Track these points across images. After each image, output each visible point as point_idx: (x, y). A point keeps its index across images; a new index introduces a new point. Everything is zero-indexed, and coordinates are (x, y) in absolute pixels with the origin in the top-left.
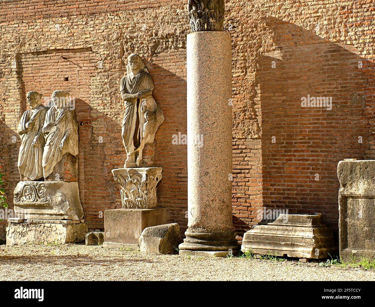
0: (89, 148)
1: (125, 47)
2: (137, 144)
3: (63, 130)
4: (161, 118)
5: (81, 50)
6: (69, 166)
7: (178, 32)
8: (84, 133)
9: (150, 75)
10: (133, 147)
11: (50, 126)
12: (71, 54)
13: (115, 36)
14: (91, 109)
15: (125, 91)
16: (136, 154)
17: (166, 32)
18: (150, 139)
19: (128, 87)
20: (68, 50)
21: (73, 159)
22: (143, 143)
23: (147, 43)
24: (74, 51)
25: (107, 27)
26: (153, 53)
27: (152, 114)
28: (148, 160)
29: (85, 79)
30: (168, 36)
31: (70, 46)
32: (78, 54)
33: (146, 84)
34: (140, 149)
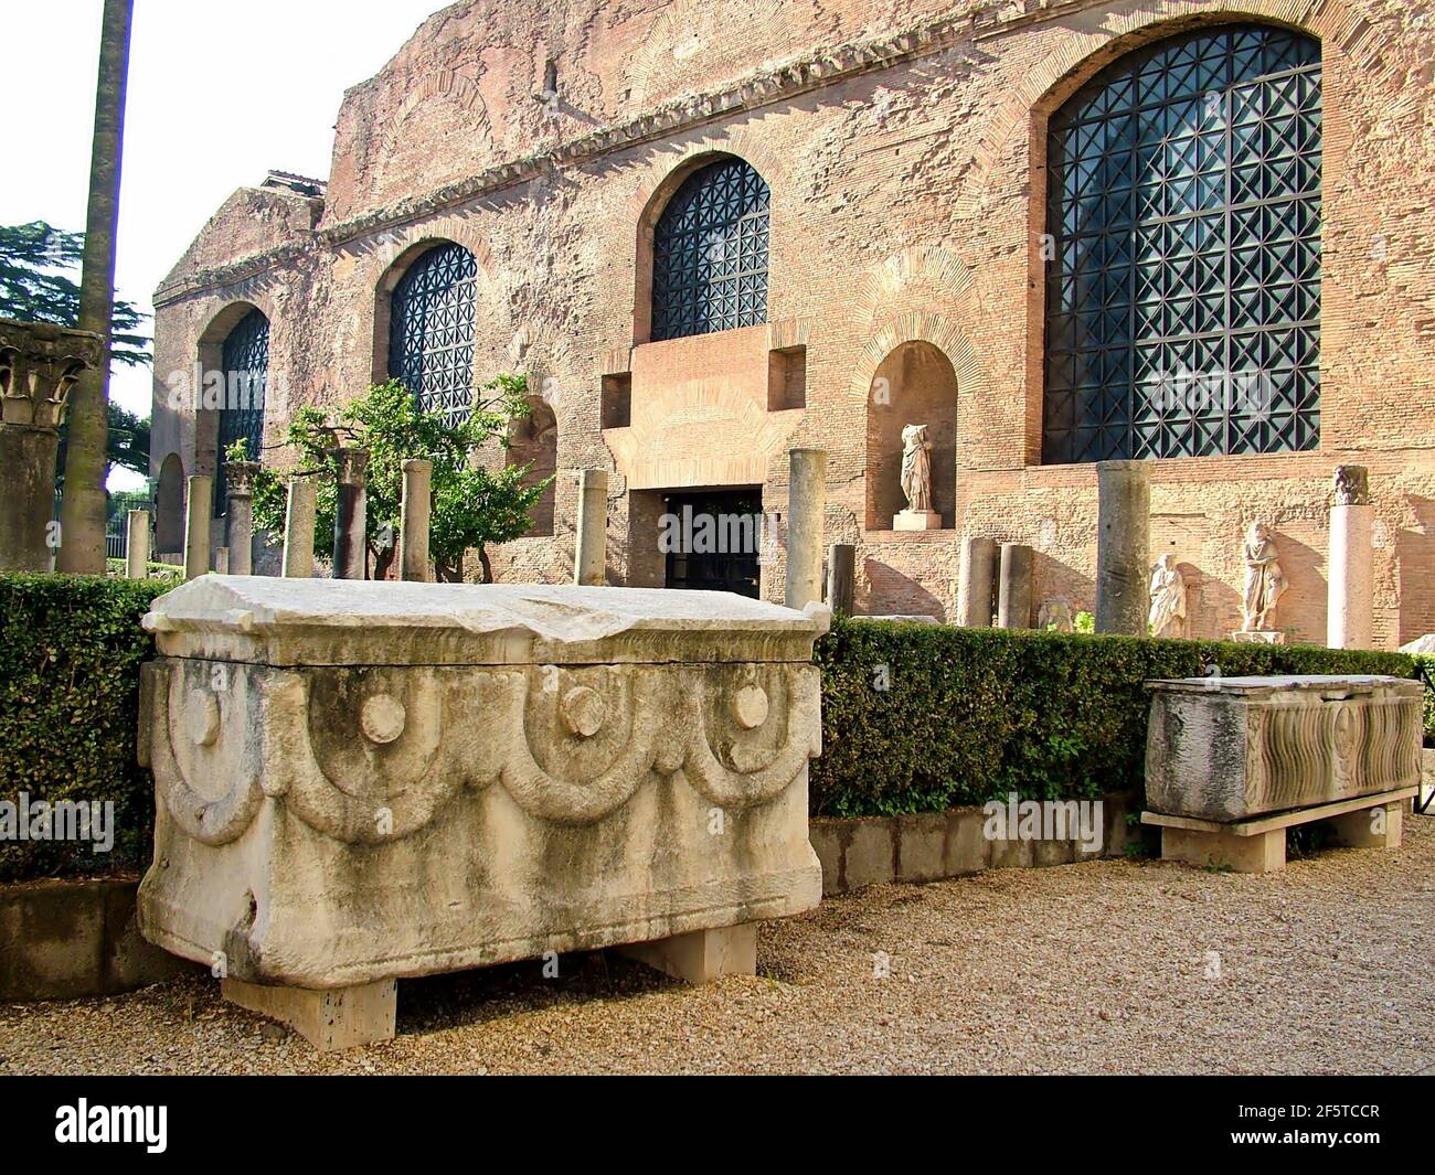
0: (1196, 611)
1: (1245, 515)
2: (1260, 609)
3: (1173, 593)
4: (1286, 585)
5: (1193, 515)
6: (1178, 628)
7: (1307, 504)
8: (1192, 596)
9: (1273, 542)
10: (1254, 613)
11: (1160, 588)
12: (1179, 519)
13: (1233, 504)
14: (1202, 573)
15: (1250, 557)
16: (1257, 620)
17: (1293, 503)
18: (1273, 605)
19: (1253, 554)
20: (1177, 515)
21: (1182, 621)
22: (1266, 608)
23: (1271, 513)
24: (1183, 516)
25: (1224, 495)
26: (1277, 522)
27: (1279, 580)
28: (1270, 625)
29: (1194, 543)
30: (1295, 507)
31: (1179, 511)
32: (1188, 520)
33: (1271, 552)
34: (1262, 615)
